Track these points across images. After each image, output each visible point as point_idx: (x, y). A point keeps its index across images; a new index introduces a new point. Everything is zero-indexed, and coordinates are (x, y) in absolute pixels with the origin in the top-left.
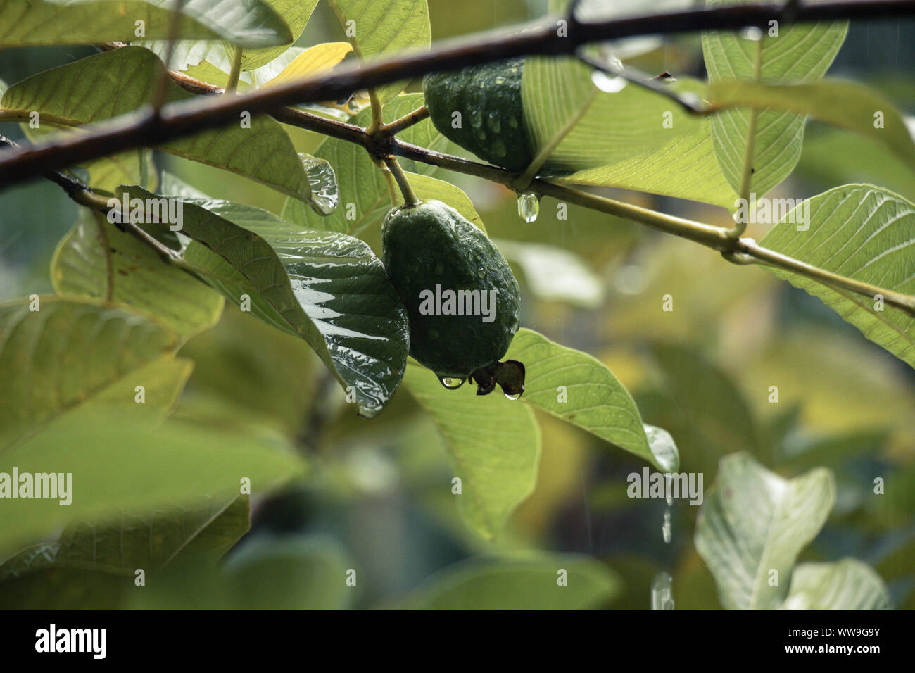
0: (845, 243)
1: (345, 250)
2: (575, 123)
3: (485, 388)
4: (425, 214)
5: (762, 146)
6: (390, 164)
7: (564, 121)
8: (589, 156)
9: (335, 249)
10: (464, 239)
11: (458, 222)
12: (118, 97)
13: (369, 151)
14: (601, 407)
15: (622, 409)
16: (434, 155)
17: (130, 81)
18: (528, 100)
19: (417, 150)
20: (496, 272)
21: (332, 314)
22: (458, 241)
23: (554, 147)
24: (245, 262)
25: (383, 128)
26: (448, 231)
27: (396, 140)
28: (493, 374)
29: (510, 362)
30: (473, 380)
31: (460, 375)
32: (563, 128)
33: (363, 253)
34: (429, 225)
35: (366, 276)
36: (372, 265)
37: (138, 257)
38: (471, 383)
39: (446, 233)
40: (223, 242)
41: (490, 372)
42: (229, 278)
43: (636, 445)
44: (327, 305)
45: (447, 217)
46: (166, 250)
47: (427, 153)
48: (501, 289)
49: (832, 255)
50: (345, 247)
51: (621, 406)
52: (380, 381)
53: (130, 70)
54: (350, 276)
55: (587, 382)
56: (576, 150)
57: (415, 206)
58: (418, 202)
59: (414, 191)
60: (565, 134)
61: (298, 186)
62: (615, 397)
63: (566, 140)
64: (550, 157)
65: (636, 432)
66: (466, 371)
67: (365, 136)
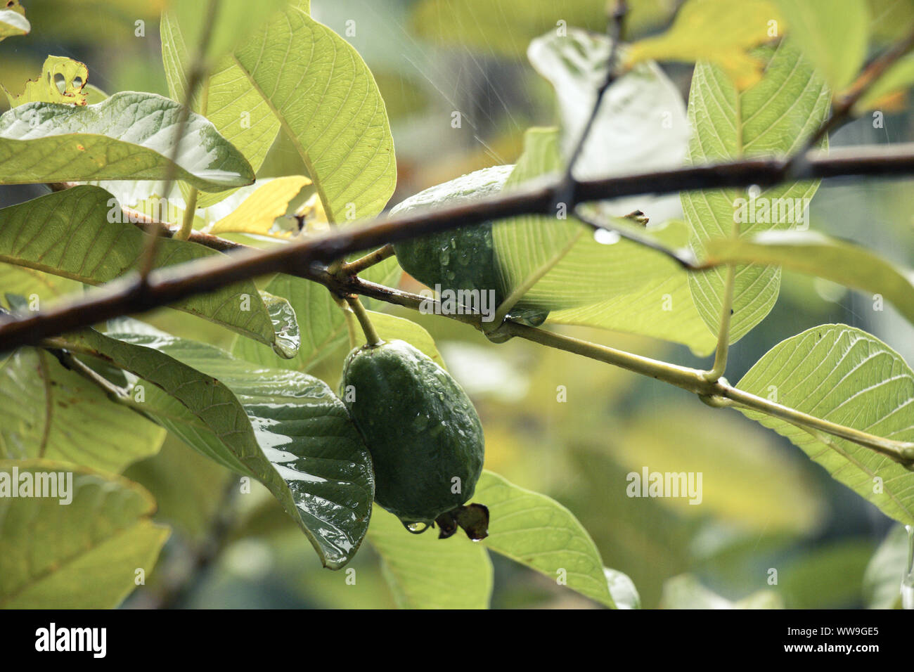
0: (819, 384)
1: (303, 390)
2: (555, 264)
3: (447, 531)
4: (388, 354)
5: (741, 287)
6: (353, 303)
7: (540, 263)
8: (563, 296)
9: (294, 388)
10: (429, 381)
11: (422, 363)
12: (70, 237)
13: (331, 290)
14: (561, 551)
15: (583, 555)
16: (399, 295)
17: (84, 221)
18: (501, 240)
19: (381, 289)
20: (461, 414)
21: (291, 457)
22: (422, 382)
23: (527, 289)
24: (203, 408)
25: (345, 267)
26: (413, 373)
27: (359, 279)
28: (456, 518)
29: (473, 505)
30: (436, 524)
31: (425, 519)
32: (539, 269)
33: (323, 392)
34: (393, 366)
35: (326, 418)
36: (333, 406)
37: (79, 390)
38: (433, 527)
39: (410, 374)
40: (181, 386)
41: (453, 516)
42: (179, 418)
43: (596, 591)
44: (287, 448)
45: (412, 358)
46: (112, 387)
47: (391, 292)
48: (467, 431)
49: (806, 397)
50: (303, 386)
51: (582, 552)
52: (345, 529)
53: (84, 210)
54: (311, 417)
55: (546, 525)
56: (551, 291)
57: (378, 347)
58: (380, 342)
59: (376, 330)
60: (542, 275)
61: (261, 330)
62: (576, 543)
63: (540, 281)
64: (523, 298)
65: (597, 578)
66: (430, 516)
67: (326, 275)
